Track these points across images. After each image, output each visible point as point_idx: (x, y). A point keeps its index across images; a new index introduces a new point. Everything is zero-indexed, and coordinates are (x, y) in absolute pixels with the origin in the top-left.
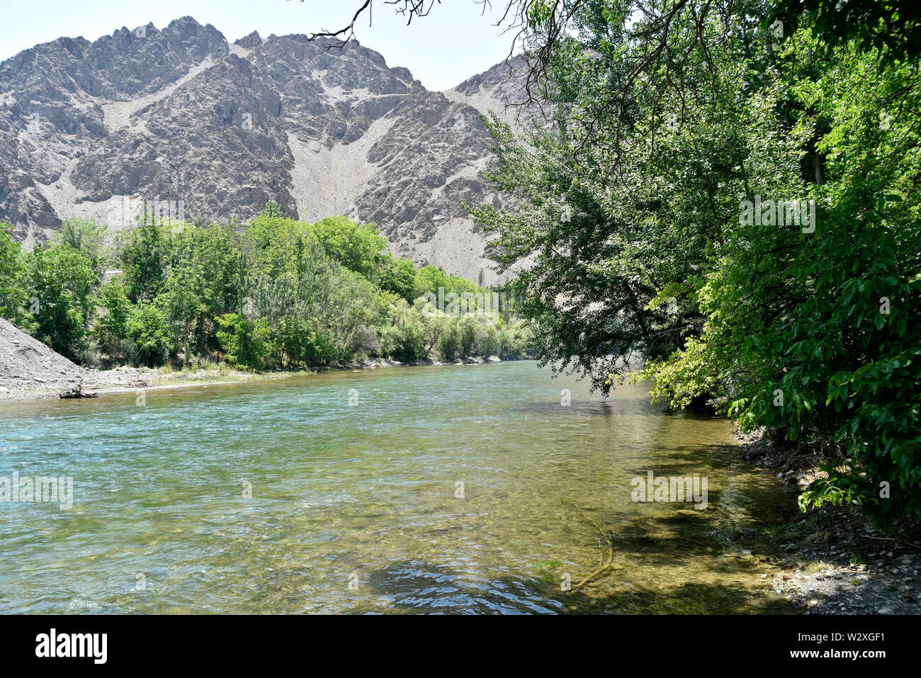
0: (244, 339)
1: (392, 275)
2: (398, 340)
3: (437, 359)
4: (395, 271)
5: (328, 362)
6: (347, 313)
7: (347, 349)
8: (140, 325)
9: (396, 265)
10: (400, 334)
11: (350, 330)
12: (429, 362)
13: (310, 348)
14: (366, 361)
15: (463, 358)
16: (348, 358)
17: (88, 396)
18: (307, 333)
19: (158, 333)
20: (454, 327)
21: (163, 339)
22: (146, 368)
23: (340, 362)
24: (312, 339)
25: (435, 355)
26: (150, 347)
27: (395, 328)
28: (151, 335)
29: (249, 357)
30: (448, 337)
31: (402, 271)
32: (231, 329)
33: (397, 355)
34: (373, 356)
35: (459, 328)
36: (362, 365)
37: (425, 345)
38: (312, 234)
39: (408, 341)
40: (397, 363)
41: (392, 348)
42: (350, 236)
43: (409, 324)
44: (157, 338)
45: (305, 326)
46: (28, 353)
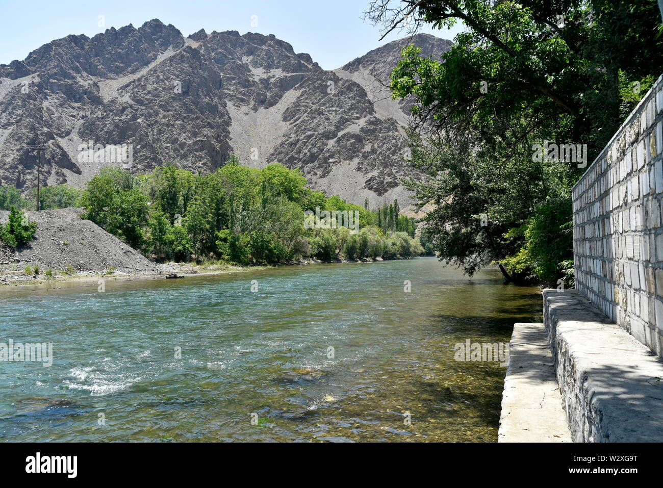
0: (233, 246)
1: (312, 203)
2: (320, 246)
3: (344, 259)
4: (313, 200)
5: (279, 260)
6: (290, 228)
7: (290, 252)
8: (173, 237)
9: (314, 196)
10: (321, 242)
11: (291, 239)
12: (339, 261)
13: (271, 251)
14: (301, 260)
15: (360, 259)
16: (290, 258)
17: (180, 277)
18: (269, 242)
19: (184, 242)
20: (354, 237)
21: (187, 246)
22: (183, 263)
23: (287, 261)
24: (272, 246)
25: (342, 257)
26: (180, 250)
27: (318, 238)
28: (180, 243)
29: (237, 257)
30: (351, 244)
31: (318, 200)
32: (225, 240)
33: (319, 256)
34: (305, 257)
35: (357, 239)
36: (299, 263)
37: (336, 249)
38: (261, 177)
39: (326, 247)
40: (320, 261)
41: (316, 251)
42: (286, 179)
43: (326, 236)
44: (183, 245)
45: (267, 237)
46: (128, 253)
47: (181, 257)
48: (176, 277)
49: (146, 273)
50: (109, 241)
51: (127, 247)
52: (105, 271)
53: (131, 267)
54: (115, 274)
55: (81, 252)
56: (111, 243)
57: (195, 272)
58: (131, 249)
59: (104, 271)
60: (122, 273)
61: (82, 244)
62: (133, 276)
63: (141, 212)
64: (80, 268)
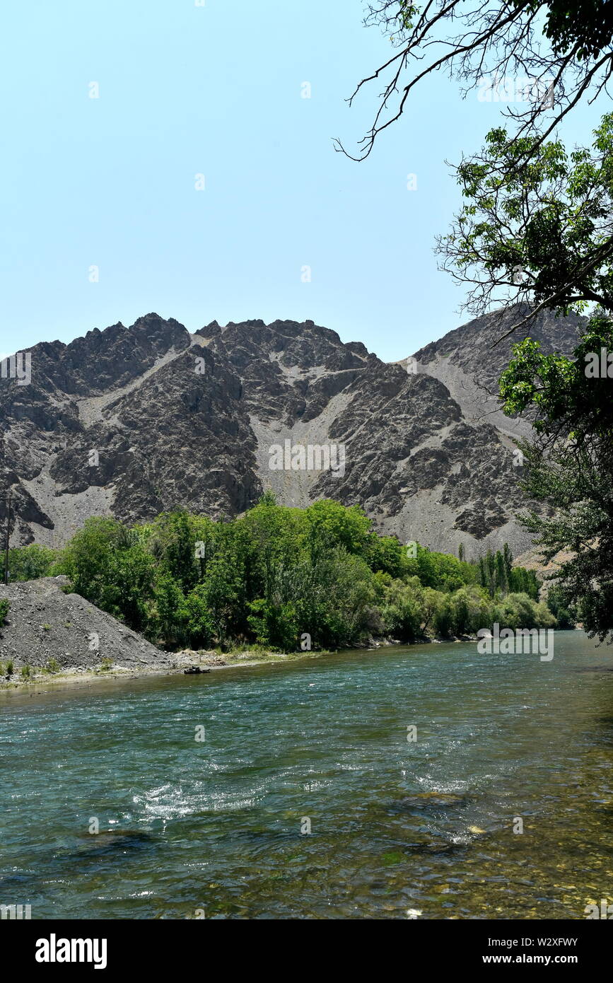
0: (272, 622)
1: (380, 555)
2: (396, 619)
3: (433, 637)
4: (382, 550)
5: (337, 642)
6: (352, 593)
7: (354, 629)
8: (187, 613)
9: (383, 545)
10: (398, 612)
11: (354, 610)
12: (427, 641)
13: (326, 628)
14: (372, 641)
15: (459, 637)
16: (355, 638)
18: (323, 615)
19: (202, 619)
20: (448, 604)
21: (208, 625)
22: (204, 651)
23: (349, 642)
24: (327, 621)
25: (430, 633)
26: (197, 631)
27: (393, 608)
28: (197, 621)
29: (280, 639)
30: (442, 614)
31: (389, 550)
32: (260, 614)
33: (396, 634)
34: (377, 636)
35: (453, 606)
36: (368, 645)
37: (421, 623)
38: (306, 520)
39: (406, 619)
40: (397, 641)
41: (391, 627)
42: (341, 521)
43: (406, 603)
44: (201, 624)
45: (320, 608)
46: (129, 639)
47: (199, 642)
48: (198, 671)
49: (155, 667)
50: (104, 623)
51: (125, 630)
52: (99, 666)
53: (133, 658)
54: (114, 670)
55: (67, 640)
56: (107, 625)
57: (223, 664)
58: (133, 633)
59: (97, 666)
60: (123, 668)
61: (68, 628)
62: (137, 672)
63: (145, 579)
64: (66, 662)
